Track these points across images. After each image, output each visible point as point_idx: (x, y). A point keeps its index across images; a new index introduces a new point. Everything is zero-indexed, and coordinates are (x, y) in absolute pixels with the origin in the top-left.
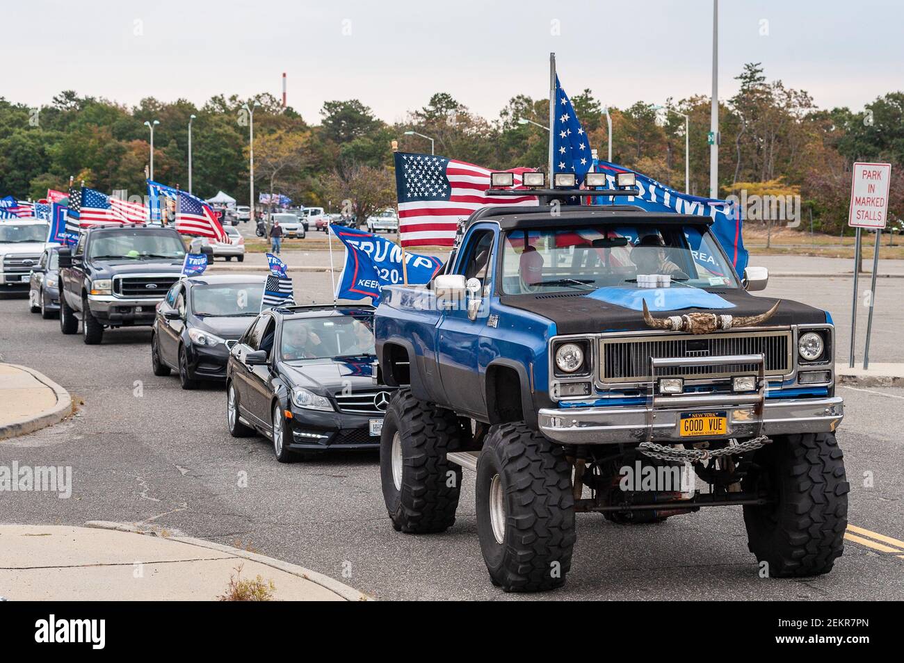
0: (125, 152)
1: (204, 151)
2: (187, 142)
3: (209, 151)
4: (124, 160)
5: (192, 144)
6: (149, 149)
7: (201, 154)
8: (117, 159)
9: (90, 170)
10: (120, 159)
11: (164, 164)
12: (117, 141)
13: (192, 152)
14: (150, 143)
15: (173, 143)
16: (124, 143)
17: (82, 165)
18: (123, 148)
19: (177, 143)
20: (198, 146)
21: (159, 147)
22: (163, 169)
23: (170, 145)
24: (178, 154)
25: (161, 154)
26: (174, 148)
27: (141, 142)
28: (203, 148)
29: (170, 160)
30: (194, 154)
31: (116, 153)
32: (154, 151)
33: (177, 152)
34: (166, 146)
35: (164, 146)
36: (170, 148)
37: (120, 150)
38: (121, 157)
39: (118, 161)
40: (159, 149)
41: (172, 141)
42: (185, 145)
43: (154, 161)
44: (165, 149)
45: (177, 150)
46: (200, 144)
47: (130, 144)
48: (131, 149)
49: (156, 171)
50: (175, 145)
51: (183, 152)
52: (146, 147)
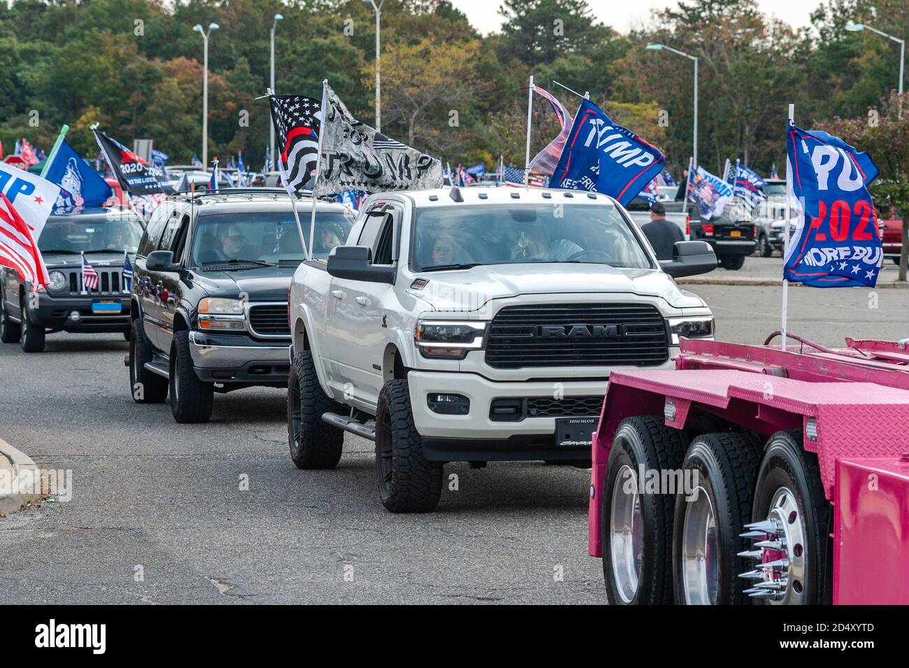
0: (158, 79)
1: (296, 77)
2: (268, 62)
3: (306, 77)
4: (157, 92)
5: (276, 64)
6: (201, 73)
7: (291, 83)
8: (145, 90)
9: (98, 109)
10: (152, 91)
11: (226, 100)
12: (145, 60)
13: (276, 79)
14: (203, 64)
15: (242, 64)
16: (157, 64)
17: (85, 101)
18: (155, 71)
19: (251, 62)
20: (286, 70)
21: (218, 70)
22: (225, 109)
23: (237, 66)
24: (251, 83)
25: (221, 82)
26: (243, 70)
27: (187, 62)
28: (296, 74)
29: (238, 93)
30: (280, 82)
31: (143, 81)
32: (209, 77)
33: (251, 80)
34: (231, 68)
35: (228, 69)
36: (236, 71)
37: (150, 75)
38: (153, 87)
39: (148, 95)
40: (217, 74)
41: (242, 59)
42: (265, 66)
43: (209, 95)
44: (228, 73)
45: (250, 75)
46: (290, 65)
47: (168, 64)
48: (171, 73)
49: (212, 112)
50: (247, 67)
51: (260, 79)
52: (196, 70)
